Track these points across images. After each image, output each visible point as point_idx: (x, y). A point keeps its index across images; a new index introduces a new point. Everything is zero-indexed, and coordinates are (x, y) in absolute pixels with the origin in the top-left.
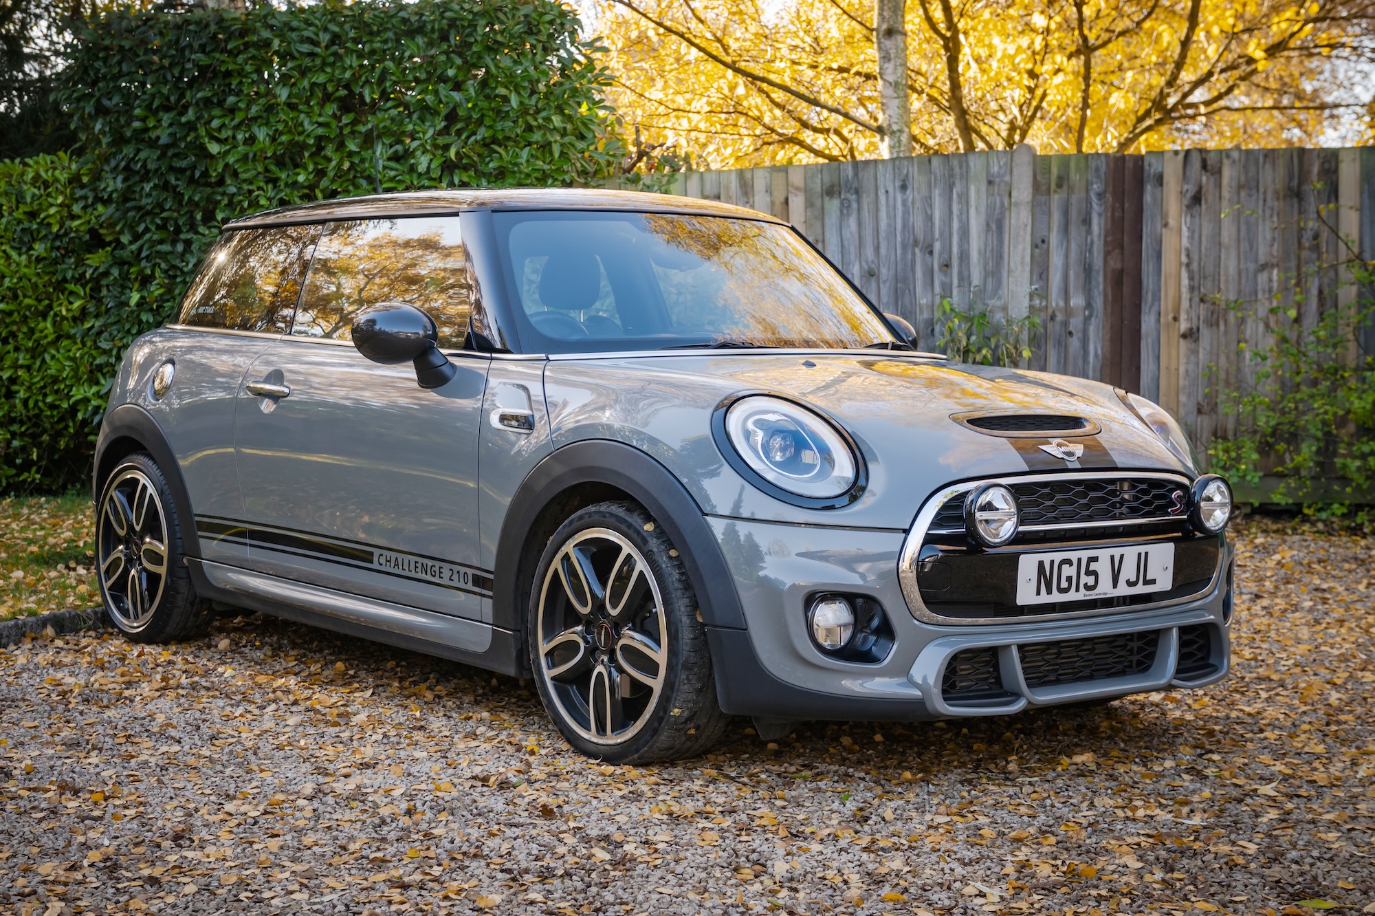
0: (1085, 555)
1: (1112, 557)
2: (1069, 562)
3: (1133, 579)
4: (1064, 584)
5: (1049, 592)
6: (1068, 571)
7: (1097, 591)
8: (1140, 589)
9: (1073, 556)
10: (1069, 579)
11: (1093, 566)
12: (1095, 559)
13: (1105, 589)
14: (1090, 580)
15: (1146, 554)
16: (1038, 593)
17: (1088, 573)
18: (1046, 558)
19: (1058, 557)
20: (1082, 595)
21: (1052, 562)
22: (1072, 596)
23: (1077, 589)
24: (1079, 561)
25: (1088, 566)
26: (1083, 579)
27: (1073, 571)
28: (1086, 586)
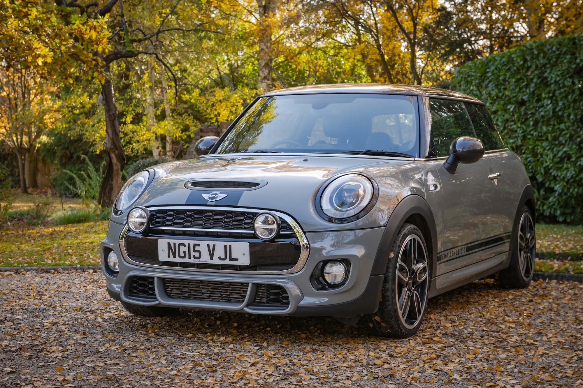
0: (192, 243)
1: (208, 246)
2: (185, 246)
3: (223, 256)
4: (182, 254)
5: (175, 256)
6: (182, 248)
7: (200, 260)
8: (227, 262)
9: (186, 242)
10: (184, 252)
11: (197, 248)
12: (199, 245)
13: (205, 259)
14: (197, 254)
15: (230, 246)
16: (169, 256)
17: (195, 251)
18: (172, 242)
19: (178, 242)
20: (192, 260)
21: (175, 244)
22: (186, 260)
23: (190, 258)
24: (189, 245)
25: (194, 248)
26: (193, 253)
27: (186, 249)
28: (194, 257)
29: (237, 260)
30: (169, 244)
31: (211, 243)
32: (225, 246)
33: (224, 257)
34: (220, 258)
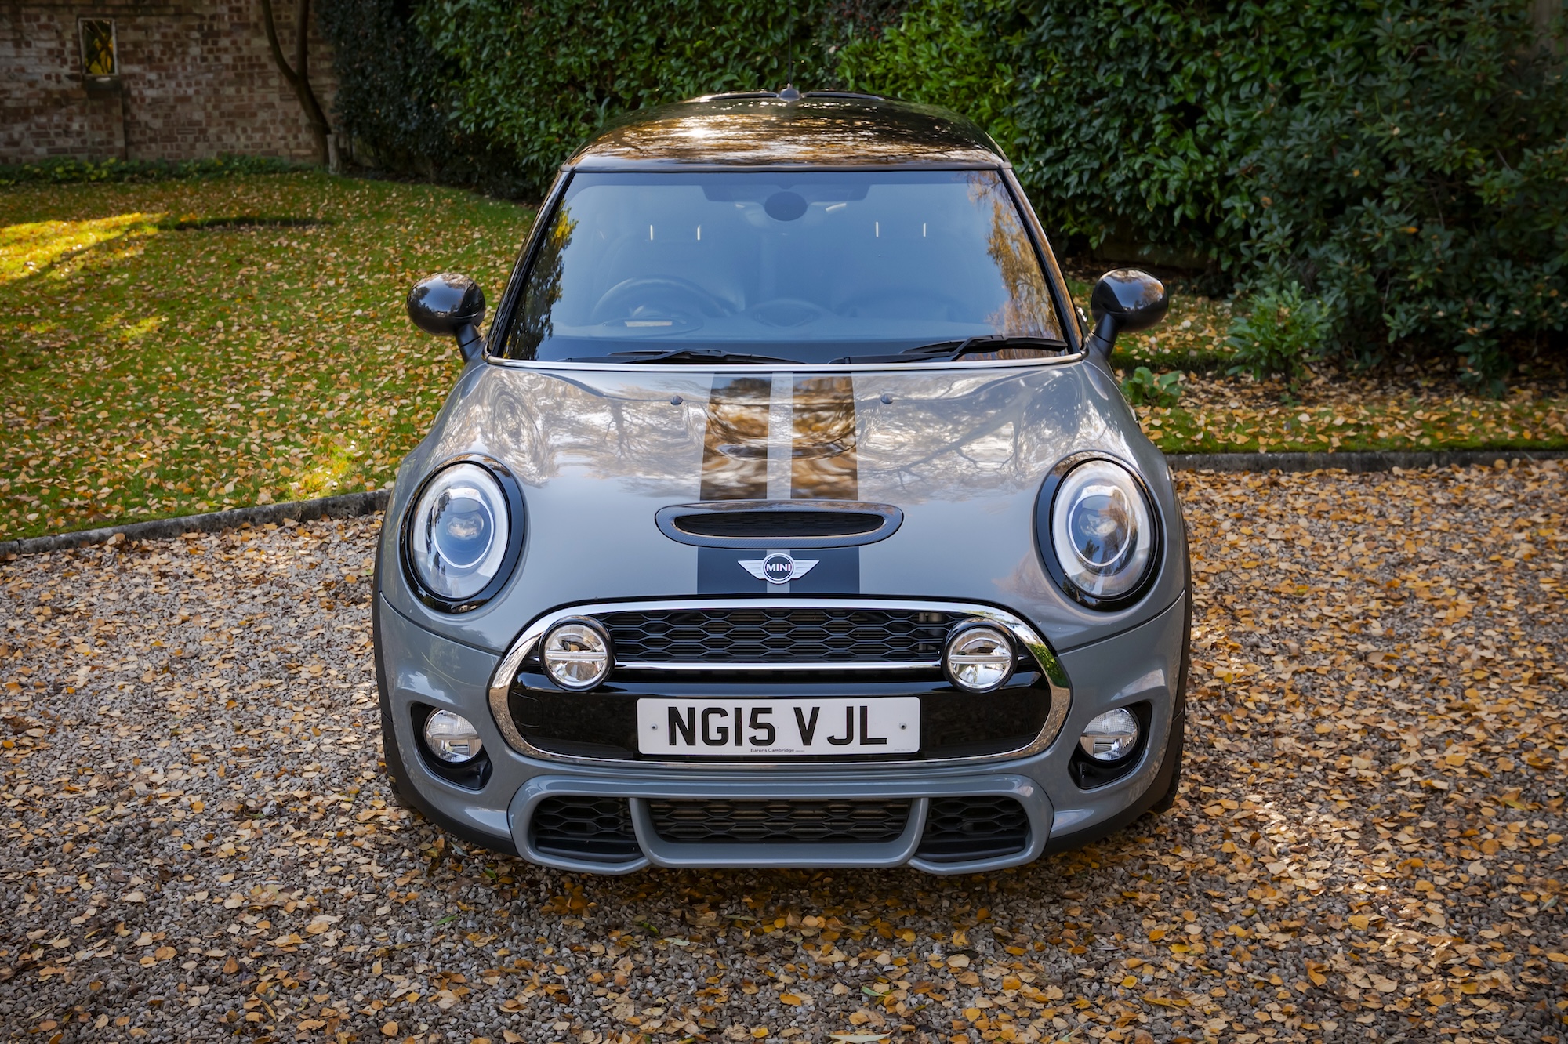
0: (747, 706)
1: (798, 712)
2: (723, 713)
3: (841, 736)
4: (714, 735)
5: (691, 741)
6: (715, 721)
7: (773, 747)
8: (855, 747)
9: (728, 705)
10: (723, 731)
11: (762, 718)
13: (788, 741)
14: (762, 734)
15: (864, 710)
16: (673, 744)
17: (754, 724)
18: (682, 706)
19: (700, 705)
21: (691, 711)
22: (730, 749)
23: (739, 742)
24: (738, 711)
25: (754, 718)
26: (747, 732)
27: (729, 722)
28: (753, 740)
29: (883, 741)
30: (673, 714)
31: (807, 706)
32: (850, 710)
33: (844, 736)
34: (832, 740)
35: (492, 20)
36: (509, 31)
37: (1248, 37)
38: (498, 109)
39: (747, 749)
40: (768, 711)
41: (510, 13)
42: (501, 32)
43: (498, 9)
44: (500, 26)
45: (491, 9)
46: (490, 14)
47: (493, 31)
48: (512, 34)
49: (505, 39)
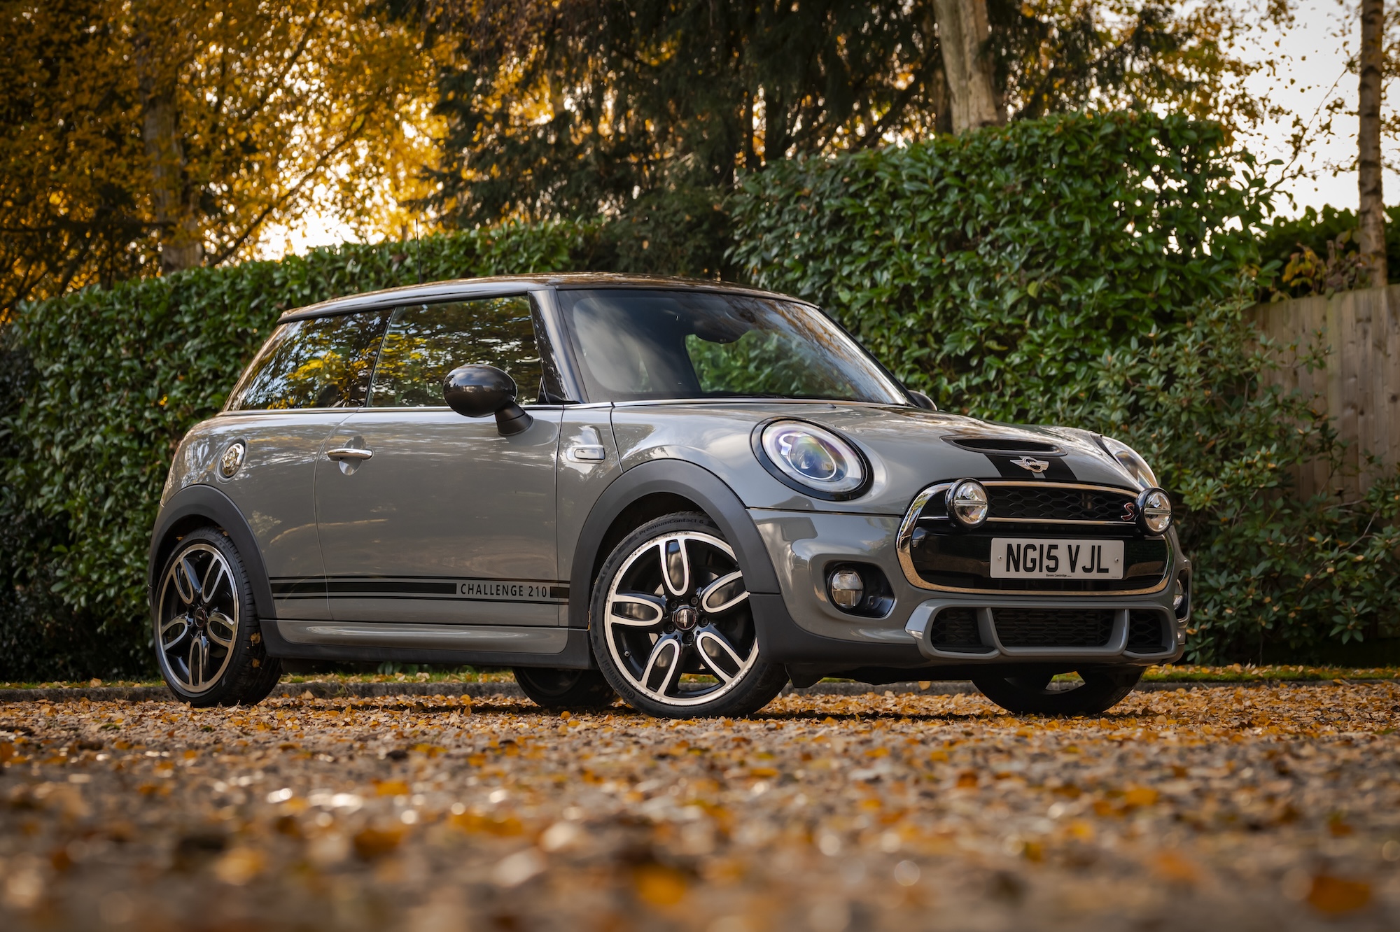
0: (1046, 544)
1: (1070, 546)
5: (1017, 569)
8: (1094, 575)
9: (1036, 543)
10: (1033, 561)
11: (1053, 552)
14: (1052, 564)
15: (1100, 547)
17: (1049, 557)
18: (1014, 542)
19: (1023, 542)
21: (1018, 547)
22: (1036, 574)
23: (1041, 570)
24: (1041, 546)
25: (1049, 552)
26: (1046, 562)
27: (1036, 555)
28: (1048, 567)
29: (1107, 570)
30: (1010, 548)
31: (1073, 543)
32: (1092, 547)
33: (1090, 567)
34: (1084, 569)
35: (124, 459)
36: (148, 470)
37: (992, 391)
38: (123, 572)
39: (1044, 575)
40: (1055, 547)
41: (151, 444)
42: (136, 472)
43: (135, 445)
44: (136, 464)
45: (125, 444)
46: (121, 451)
47: (125, 472)
48: (152, 472)
49: (142, 479)
